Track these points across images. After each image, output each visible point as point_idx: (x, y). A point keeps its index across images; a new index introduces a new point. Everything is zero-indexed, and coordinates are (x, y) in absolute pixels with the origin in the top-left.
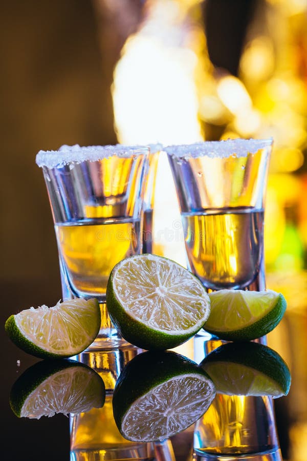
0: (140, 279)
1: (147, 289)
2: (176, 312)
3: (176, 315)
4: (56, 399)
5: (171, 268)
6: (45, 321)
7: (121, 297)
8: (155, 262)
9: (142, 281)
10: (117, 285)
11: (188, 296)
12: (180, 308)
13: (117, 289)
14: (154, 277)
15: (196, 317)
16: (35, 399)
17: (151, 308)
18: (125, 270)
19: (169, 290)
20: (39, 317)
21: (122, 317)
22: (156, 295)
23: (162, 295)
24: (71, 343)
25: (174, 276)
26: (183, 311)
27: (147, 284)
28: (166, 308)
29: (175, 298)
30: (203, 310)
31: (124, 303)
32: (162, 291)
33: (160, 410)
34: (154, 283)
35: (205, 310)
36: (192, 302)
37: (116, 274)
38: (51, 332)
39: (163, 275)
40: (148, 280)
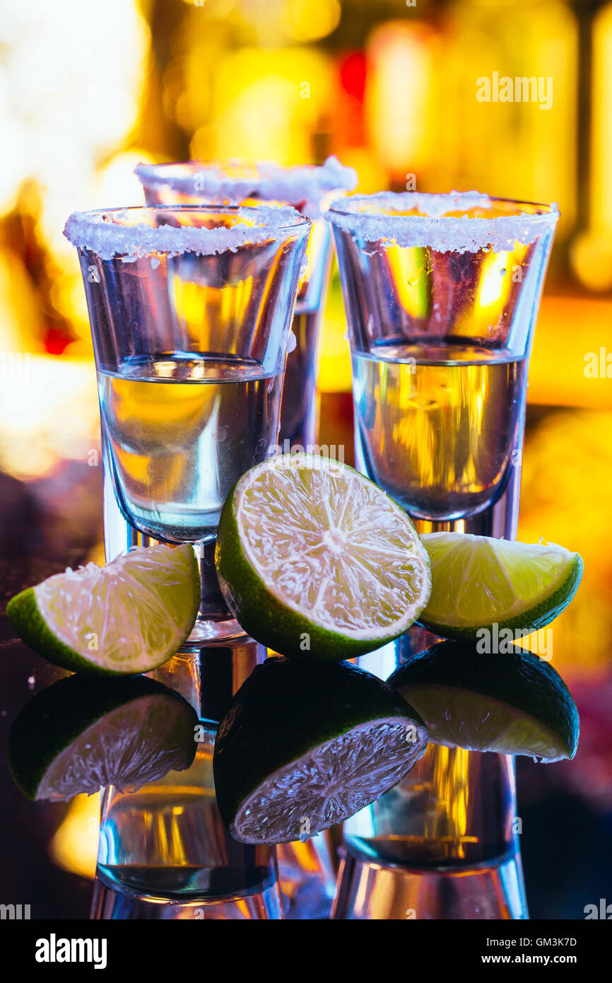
0: (291, 511)
1: (306, 536)
2: (364, 587)
3: (365, 593)
4: (106, 761)
5: (351, 487)
6: (95, 600)
7: (256, 555)
8: (317, 472)
9: (294, 516)
10: (247, 527)
11: (388, 552)
12: (374, 579)
13: (247, 534)
14: (318, 506)
15: (405, 598)
16: (68, 762)
17: (317, 580)
18: (259, 490)
19: (349, 536)
20: (84, 592)
21: (258, 597)
22: (325, 548)
23: (337, 549)
24: (145, 645)
25: (358, 504)
26: (378, 586)
27: (306, 525)
28: (346, 579)
29: (360, 553)
30: (417, 583)
31: (263, 568)
32: (335, 539)
33: (318, 787)
34: (319, 520)
35: (421, 581)
36: (395, 564)
37: (242, 500)
38: (108, 624)
39: (336, 504)
40: (307, 516)
